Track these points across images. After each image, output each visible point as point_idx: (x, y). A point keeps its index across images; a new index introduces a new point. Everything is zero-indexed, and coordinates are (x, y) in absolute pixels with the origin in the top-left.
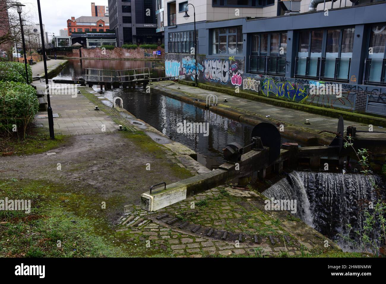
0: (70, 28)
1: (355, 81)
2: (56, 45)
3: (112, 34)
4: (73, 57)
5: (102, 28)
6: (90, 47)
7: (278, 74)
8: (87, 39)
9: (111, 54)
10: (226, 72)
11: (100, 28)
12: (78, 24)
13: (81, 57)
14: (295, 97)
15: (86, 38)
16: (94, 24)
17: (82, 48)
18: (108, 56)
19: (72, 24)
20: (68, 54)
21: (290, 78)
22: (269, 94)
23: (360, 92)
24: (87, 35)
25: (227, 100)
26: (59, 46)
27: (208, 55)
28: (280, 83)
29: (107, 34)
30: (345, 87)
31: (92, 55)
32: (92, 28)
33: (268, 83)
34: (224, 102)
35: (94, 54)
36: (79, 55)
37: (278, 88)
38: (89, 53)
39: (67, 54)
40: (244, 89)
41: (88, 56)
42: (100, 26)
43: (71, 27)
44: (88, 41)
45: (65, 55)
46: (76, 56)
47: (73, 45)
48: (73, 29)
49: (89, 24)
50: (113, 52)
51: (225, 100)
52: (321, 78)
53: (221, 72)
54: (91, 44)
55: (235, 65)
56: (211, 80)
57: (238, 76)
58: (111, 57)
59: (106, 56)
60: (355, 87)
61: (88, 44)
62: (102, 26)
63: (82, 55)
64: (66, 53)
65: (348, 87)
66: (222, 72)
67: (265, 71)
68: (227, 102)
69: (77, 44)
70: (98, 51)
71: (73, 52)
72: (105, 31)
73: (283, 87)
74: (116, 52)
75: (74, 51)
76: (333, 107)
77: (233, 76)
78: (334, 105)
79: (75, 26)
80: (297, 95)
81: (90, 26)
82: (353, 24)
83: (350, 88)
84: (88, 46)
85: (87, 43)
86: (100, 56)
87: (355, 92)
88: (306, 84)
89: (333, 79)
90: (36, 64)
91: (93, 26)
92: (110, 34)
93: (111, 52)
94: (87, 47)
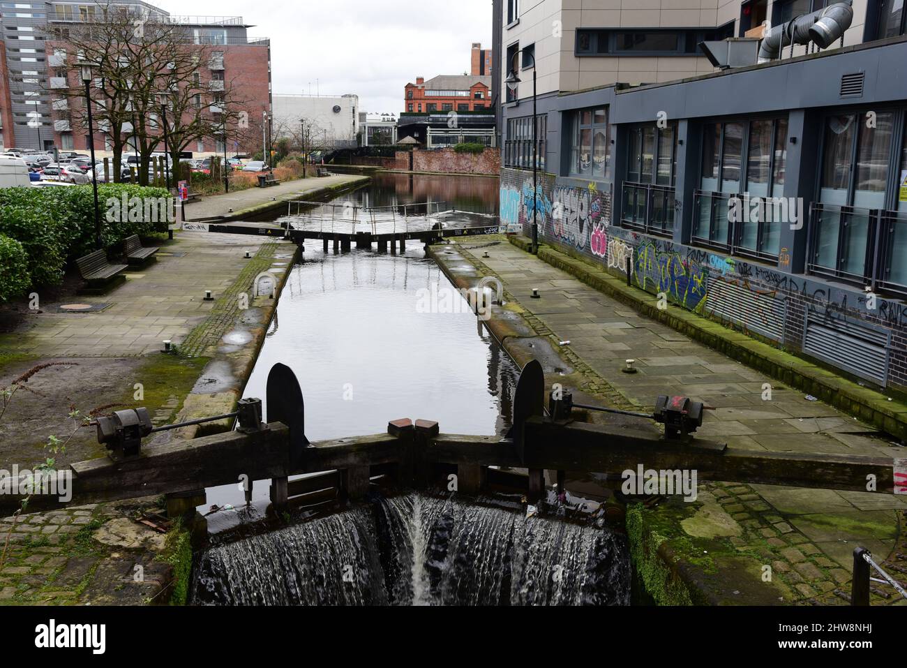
0: (410, 102)
1: (787, 262)
2: (365, 142)
3: (487, 116)
4: (395, 170)
5: (482, 102)
6: (434, 146)
7: (665, 232)
8: (429, 128)
9: (477, 162)
10: (583, 221)
11: (477, 102)
12: (428, 94)
13: (411, 169)
14: (687, 295)
15: (427, 125)
16: (464, 94)
17: (414, 149)
18: (470, 167)
19: (416, 95)
20: (386, 163)
21: (680, 244)
22: (646, 283)
23: (794, 295)
24: (430, 119)
25: (538, 293)
26: (368, 144)
27: (559, 176)
28: (664, 256)
29: (475, 116)
30: (768, 279)
31: (435, 166)
32: (458, 102)
33: (646, 255)
34: (532, 297)
35: (440, 162)
36: (408, 164)
37: (661, 268)
38: (430, 162)
39: (384, 162)
40: (609, 266)
41: (426, 167)
42: (478, 97)
43: (411, 99)
44: (430, 132)
45: (380, 164)
46: (401, 167)
47: (400, 142)
48: (417, 105)
49: (452, 94)
50: (481, 158)
51: (535, 292)
52: (734, 248)
53: (576, 219)
54: (436, 140)
55: (596, 204)
56: (562, 240)
57: (601, 232)
58: (475, 172)
59: (465, 169)
60: (785, 279)
61: (429, 140)
62: (482, 96)
63: (414, 165)
64: (381, 159)
65: (773, 280)
66: (578, 219)
67: (645, 223)
68: (538, 297)
69: (408, 140)
70: (449, 156)
71: (397, 158)
72: (472, 109)
73: (668, 266)
74: (487, 159)
75: (400, 156)
76: (747, 330)
77: (593, 233)
78: (750, 326)
79: (421, 99)
80: (690, 290)
81: (455, 99)
82: (783, 109)
83: (776, 280)
84: (430, 145)
85: (428, 138)
86: (451, 169)
87: (786, 293)
88: (704, 264)
89: (753, 253)
90: (278, 184)
91: (462, 98)
92: (483, 116)
93: (476, 159)
94: (428, 146)
